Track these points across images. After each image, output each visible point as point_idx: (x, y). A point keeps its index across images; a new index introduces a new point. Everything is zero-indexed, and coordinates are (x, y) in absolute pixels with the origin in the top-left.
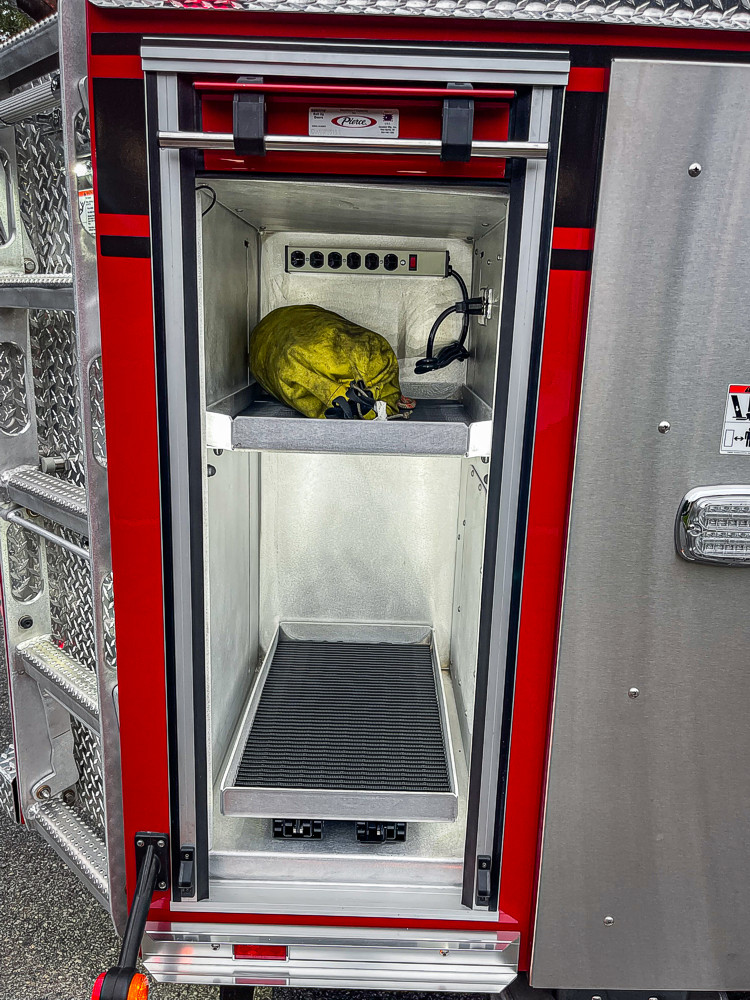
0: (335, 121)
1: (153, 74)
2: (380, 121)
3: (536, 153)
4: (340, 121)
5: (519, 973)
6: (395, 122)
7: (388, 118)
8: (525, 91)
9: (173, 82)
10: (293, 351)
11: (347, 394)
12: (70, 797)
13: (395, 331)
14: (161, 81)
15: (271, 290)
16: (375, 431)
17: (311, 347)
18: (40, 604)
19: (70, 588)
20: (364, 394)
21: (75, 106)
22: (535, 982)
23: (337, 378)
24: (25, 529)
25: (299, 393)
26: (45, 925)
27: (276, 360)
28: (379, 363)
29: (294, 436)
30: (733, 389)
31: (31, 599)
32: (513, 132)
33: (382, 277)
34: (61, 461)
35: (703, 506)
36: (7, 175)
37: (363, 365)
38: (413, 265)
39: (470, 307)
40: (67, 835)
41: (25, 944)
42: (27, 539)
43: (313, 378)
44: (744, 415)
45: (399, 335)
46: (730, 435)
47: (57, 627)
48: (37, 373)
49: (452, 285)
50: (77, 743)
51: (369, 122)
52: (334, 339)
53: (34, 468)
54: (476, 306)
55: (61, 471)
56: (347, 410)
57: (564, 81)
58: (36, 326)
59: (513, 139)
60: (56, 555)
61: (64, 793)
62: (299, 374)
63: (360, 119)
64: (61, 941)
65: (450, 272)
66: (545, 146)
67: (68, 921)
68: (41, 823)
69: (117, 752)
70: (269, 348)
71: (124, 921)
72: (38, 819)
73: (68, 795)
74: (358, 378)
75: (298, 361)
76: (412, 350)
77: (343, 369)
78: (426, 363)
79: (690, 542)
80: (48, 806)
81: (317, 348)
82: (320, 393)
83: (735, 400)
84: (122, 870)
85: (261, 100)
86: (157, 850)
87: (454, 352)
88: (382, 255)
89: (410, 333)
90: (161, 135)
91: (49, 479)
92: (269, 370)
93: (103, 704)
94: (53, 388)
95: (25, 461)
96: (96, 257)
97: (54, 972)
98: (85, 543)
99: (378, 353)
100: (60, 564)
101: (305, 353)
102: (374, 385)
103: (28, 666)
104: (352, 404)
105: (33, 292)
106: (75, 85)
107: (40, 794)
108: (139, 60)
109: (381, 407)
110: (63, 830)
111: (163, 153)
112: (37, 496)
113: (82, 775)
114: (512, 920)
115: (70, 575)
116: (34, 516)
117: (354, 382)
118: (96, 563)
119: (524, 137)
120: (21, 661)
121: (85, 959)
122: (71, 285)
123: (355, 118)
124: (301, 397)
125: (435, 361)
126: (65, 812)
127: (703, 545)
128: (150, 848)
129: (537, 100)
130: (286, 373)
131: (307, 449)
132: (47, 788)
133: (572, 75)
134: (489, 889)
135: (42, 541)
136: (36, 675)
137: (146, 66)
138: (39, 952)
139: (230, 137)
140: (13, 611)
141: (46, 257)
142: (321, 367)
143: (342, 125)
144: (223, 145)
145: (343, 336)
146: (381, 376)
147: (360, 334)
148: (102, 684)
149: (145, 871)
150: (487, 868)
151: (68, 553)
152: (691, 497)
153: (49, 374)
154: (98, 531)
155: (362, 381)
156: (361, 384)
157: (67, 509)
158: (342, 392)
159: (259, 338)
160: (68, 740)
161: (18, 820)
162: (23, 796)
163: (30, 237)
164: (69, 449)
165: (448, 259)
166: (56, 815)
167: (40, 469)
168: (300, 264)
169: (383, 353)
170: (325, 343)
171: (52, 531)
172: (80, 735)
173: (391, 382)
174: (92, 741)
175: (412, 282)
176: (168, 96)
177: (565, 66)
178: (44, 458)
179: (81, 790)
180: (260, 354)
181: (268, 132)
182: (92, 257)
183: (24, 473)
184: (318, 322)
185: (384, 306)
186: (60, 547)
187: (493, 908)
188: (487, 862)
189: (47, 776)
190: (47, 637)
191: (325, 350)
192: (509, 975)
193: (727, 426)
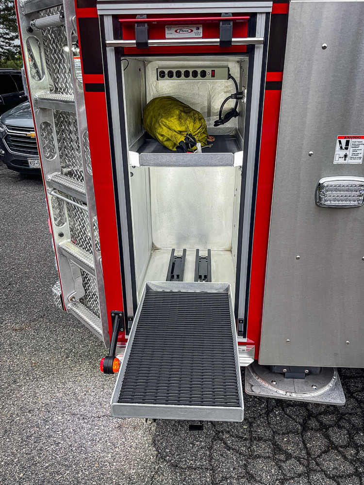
0: (176, 31)
1: (102, 16)
2: (195, 30)
3: (259, 42)
4: (178, 31)
5: (255, 360)
6: (201, 30)
7: (198, 29)
8: (254, 15)
9: (110, 18)
10: (162, 121)
11: (185, 140)
12: (82, 301)
13: (206, 104)
14: (105, 19)
15: (151, 89)
16: (196, 157)
17: (169, 119)
18: (66, 227)
19: (77, 221)
20: (192, 139)
21: (71, 29)
22: (261, 363)
23: (180, 133)
24: (58, 198)
25: (165, 139)
26: (74, 351)
27: (155, 124)
28: (198, 125)
29: (164, 160)
30: (339, 138)
31: (62, 225)
32: (250, 33)
33: (199, 81)
34: (70, 170)
35: (326, 185)
36: (40, 49)
37: (191, 126)
38: (213, 75)
39: (238, 96)
40: (83, 314)
41: (66, 358)
42: (58, 201)
43: (170, 132)
44: (343, 148)
45: (208, 106)
46: (338, 156)
47: (72, 237)
48: (58, 133)
49: (230, 82)
50: (84, 281)
51: (190, 31)
52: (179, 115)
53: (60, 173)
54: (240, 96)
55: (70, 174)
56: (185, 147)
57: (270, 10)
58: (56, 113)
59: (249, 37)
60: (70, 208)
61: (80, 299)
62: (164, 131)
63: (186, 30)
64: (81, 356)
65: (230, 77)
66: (262, 39)
67: (82, 349)
68: (73, 310)
69: (103, 282)
70: (152, 118)
71: (109, 343)
72: (72, 309)
73: (81, 300)
74: (189, 133)
75: (164, 125)
76: (214, 113)
77: (183, 129)
78: (219, 122)
79: (320, 199)
80: (75, 304)
81: (172, 119)
82: (173, 139)
83: (340, 142)
84: (107, 325)
85: (146, 25)
86: (119, 317)
87: (232, 113)
88: (199, 71)
89: (213, 104)
90: (107, 42)
91: (65, 177)
92: (152, 128)
93: (96, 265)
94: (64, 139)
95: (56, 170)
96: (83, 91)
97: (79, 367)
98: (85, 204)
99: (197, 120)
100: (72, 211)
101: (167, 122)
102: (196, 135)
103: (63, 252)
104: (187, 144)
105: (57, 103)
106: (70, 19)
107: (71, 300)
108: (97, 10)
109: (199, 146)
110: (82, 312)
111: (108, 49)
112: (63, 185)
113: (86, 293)
114: (252, 341)
115: (76, 215)
116: (61, 193)
117: (187, 134)
118: (90, 212)
119: (254, 36)
120: (60, 249)
121: (90, 363)
122: (74, 102)
123: (184, 30)
124: (166, 141)
125: (223, 120)
126: (81, 306)
127: (326, 201)
128: (117, 316)
129: (259, 18)
130: (159, 130)
131: (169, 166)
132: (74, 298)
133: (273, 8)
134: (243, 330)
135: (65, 202)
136: (67, 255)
137: (99, 13)
138: (73, 360)
139: (135, 41)
140: (56, 230)
141: (57, 83)
142: (174, 128)
143: (179, 33)
144: (133, 45)
145: (183, 114)
146: (199, 130)
147: (190, 112)
148: (95, 258)
149: (116, 324)
150: (242, 323)
151: (75, 207)
152: (321, 182)
153: (62, 133)
154: (90, 199)
155: (191, 134)
156: (190, 135)
157: (77, 191)
158: (183, 139)
159: (147, 113)
160: (80, 280)
161: (63, 310)
162: (65, 301)
163: (50, 75)
164: (73, 165)
165: (229, 71)
166: (78, 307)
167: (62, 173)
168: (163, 76)
169: (200, 120)
170: (175, 117)
171: (68, 198)
172: (84, 278)
173: (203, 132)
174: (89, 280)
175: (213, 82)
176: (108, 24)
177: (270, 4)
178: (63, 169)
179: (86, 299)
180: (148, 120)
181: (149, 39)
182: (81, 91)
183: (56, 175)
184: (172, 107)
185: (201, 93)
186: (71, 204)
187: (244, 337)
188: (242, 321)
189: (73, 293)
190: (69, 240)
191: (175, 120)
192: (251, 361)
193: (336, 153)
